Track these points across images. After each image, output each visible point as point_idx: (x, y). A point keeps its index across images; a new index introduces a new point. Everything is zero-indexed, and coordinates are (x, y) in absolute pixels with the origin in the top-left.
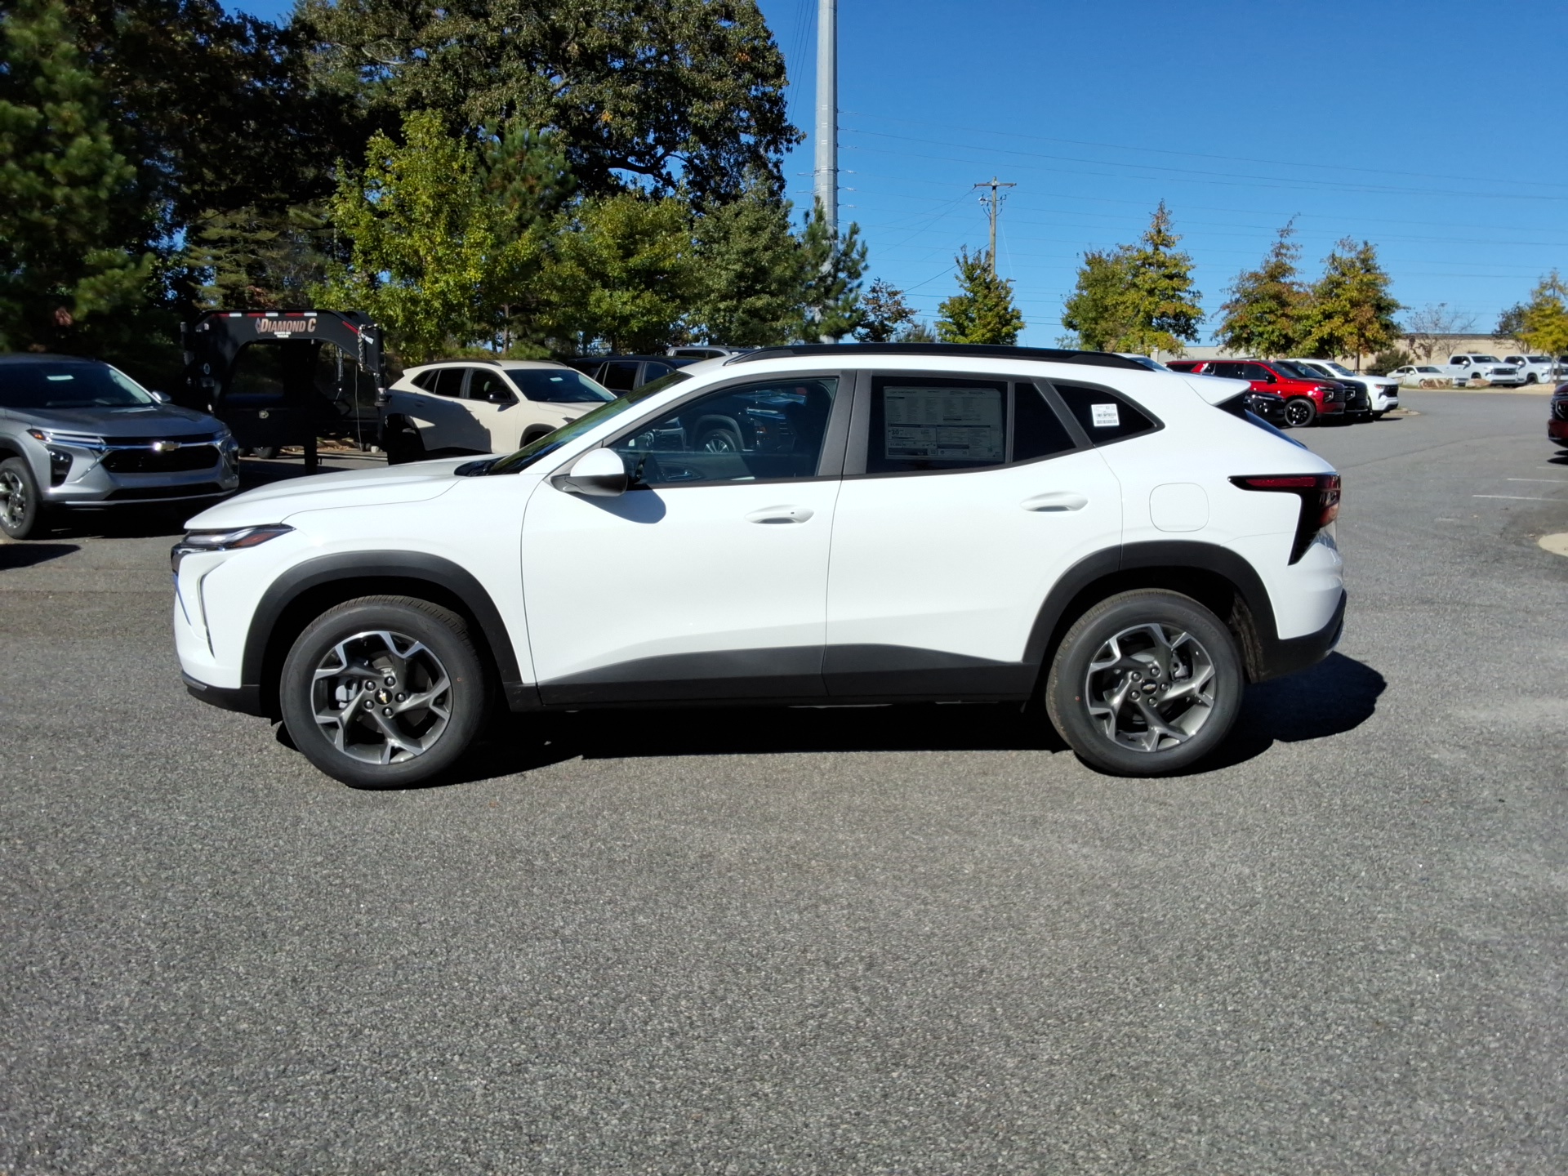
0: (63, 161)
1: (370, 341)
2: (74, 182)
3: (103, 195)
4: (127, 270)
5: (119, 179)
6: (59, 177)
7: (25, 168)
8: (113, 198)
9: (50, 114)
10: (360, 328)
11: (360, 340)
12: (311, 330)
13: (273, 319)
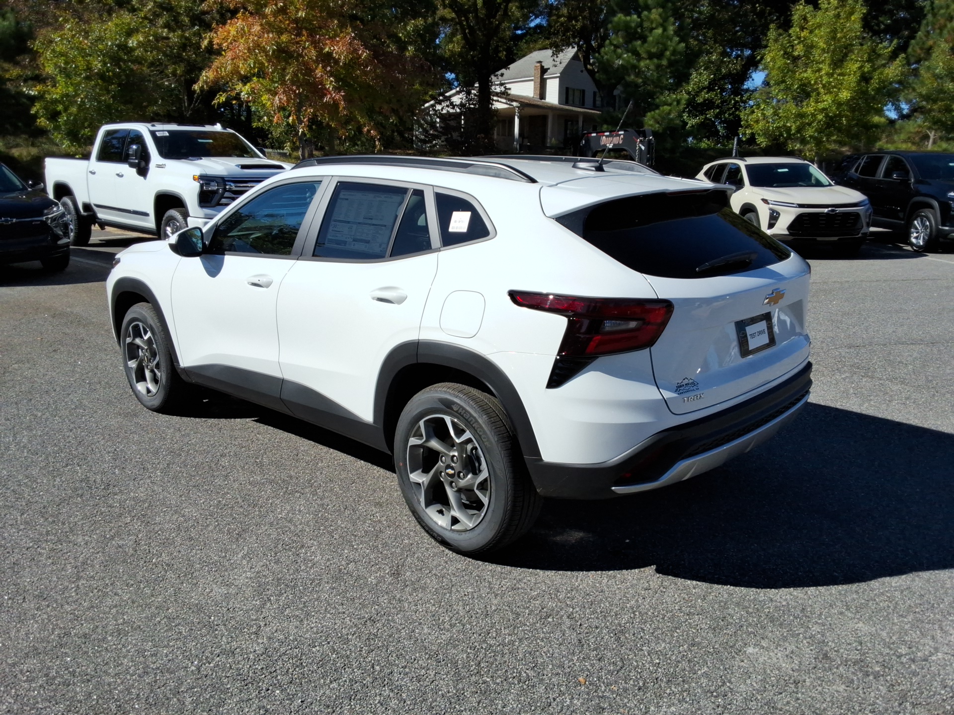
0: (646, 45)
1: (643, 148)
2: (651, 56)
3: (664, 62)
4: (672, 106)
5: (674, 52)
6: (644, 55)
7: (628, 51)
8: (671, 64)
9: (645, 18)
10: (638, 140)
11: (637, 148)
12: (621, 142)
13: (607, 136)
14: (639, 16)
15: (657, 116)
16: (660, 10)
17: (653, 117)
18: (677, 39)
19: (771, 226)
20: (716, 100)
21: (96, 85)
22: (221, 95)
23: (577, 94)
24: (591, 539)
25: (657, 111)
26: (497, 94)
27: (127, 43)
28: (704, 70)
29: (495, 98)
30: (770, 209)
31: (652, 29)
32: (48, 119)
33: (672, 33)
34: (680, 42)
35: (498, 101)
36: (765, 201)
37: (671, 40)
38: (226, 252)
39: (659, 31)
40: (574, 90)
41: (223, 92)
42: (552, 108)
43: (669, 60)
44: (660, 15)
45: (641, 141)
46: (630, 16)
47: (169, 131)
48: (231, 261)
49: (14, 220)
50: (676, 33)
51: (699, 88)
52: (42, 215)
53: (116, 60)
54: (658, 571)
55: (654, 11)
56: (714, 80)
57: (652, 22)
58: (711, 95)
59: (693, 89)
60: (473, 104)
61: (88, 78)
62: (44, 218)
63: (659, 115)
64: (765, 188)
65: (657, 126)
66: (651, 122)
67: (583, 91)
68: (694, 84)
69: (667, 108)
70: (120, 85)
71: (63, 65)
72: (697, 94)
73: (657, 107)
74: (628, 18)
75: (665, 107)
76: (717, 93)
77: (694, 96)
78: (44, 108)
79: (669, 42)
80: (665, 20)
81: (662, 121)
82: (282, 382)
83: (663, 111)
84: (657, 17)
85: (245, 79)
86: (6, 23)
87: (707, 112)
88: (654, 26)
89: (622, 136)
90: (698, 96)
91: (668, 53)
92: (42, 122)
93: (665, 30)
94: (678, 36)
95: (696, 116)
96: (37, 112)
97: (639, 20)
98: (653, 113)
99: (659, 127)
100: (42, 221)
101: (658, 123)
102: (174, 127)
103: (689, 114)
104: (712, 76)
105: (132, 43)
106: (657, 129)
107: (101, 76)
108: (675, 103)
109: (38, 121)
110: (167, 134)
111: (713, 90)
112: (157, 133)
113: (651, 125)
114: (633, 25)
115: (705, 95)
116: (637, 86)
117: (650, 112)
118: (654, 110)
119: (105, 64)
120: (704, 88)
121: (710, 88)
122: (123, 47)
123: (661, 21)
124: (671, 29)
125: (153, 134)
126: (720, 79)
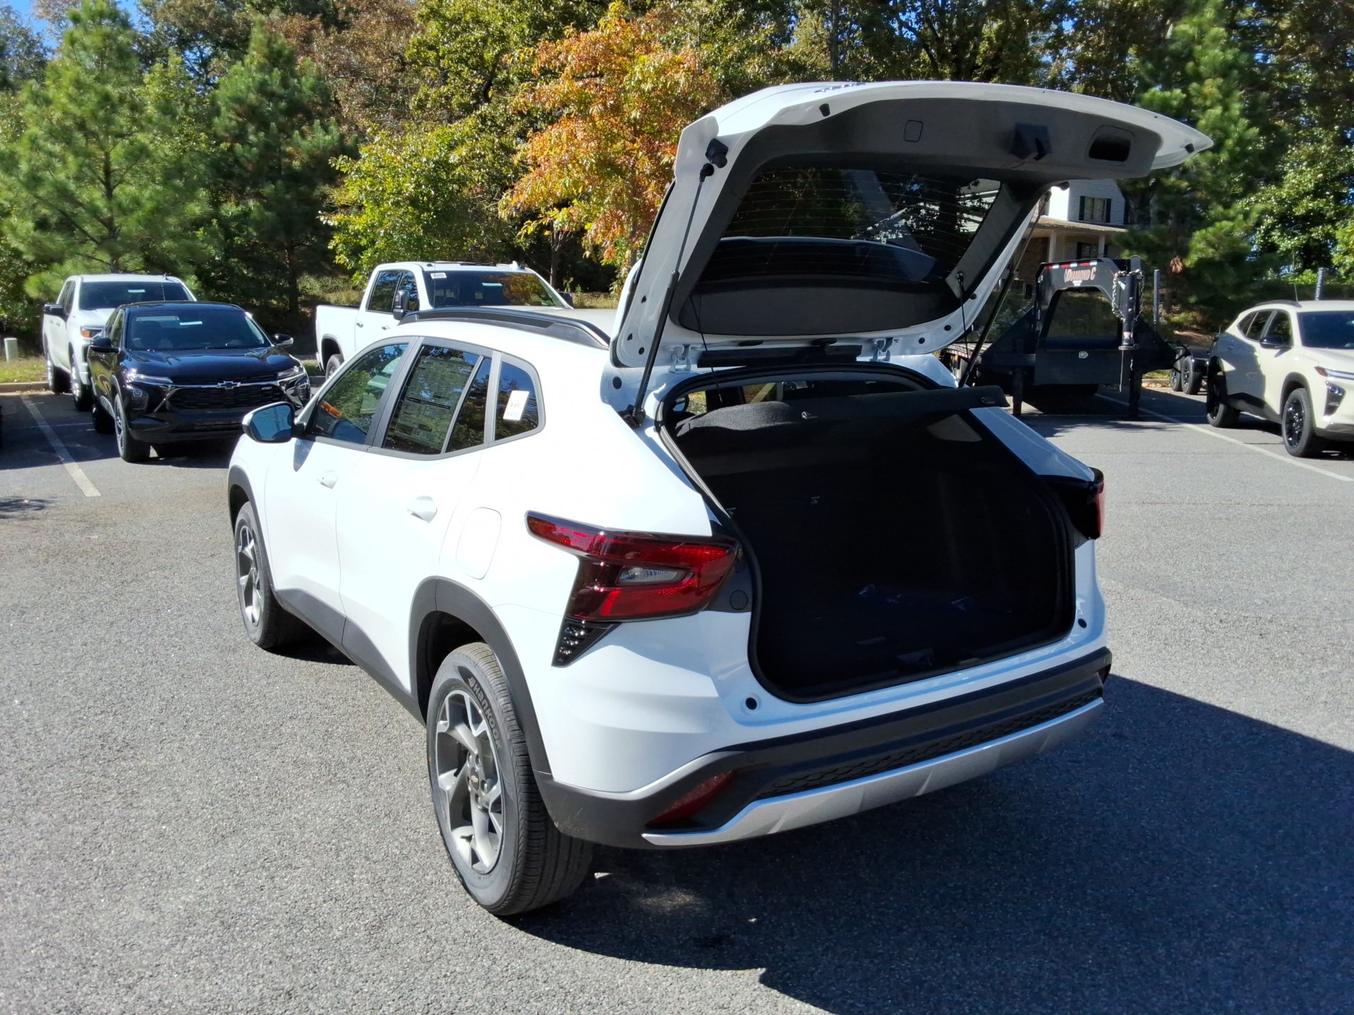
1: (1123, 286)
3: (1224, 157)
5: (1240, 141)
9: (1194, 93)
10: (1116, 275)
11: (1114, 286)
12: (1092, 278)
13: (1074, 269)
14: (1184, 91)
15: (1211, 237)
16: (1220, 81)
17: (1204, 238)
18: (1245, 121)
19: (1330, 410)
20: (1327, 211)
21: (405, 213)
22: (530, 224)
23: (1099, 206)
24: (697, 909)
25: (1211, 229)
26: (968, 211)
27: (448, 158)
28: (1307, 167)
29: (965, 215)
30: (1330, 384)
31: (1205, 108)
32: (348, 256)
33: (1238, 113)
34: (1250, 126)
35: (969, 220)
36: (1322, 371)
37: (1236, 123)
38: (317, 438)
39: (1218, 110)
40: (1093, 199)
41: (532, 220)
42: (1058, 228)
43: (1231, 152)
44: (1219, 88)
45: (1120, 276)
46: (1171, 91)
47: (447, 273)
48: (321, 449)
49: (239, 384)
50: (1243, 114)
51: (1298, 193)
52: (275, 378)
53: (433, 181)
54: (764, 980)
55: (1208, 82)
56: (1325, 181)
57: (1205, 98)
58: (1320, 203)
59: (1289, 194)
60: (922, 225)
61: (397, 204)
62: (277, 383)
63: (1214, 235)
64: (1327, 350)
65: (1211, 250)
66: (1201, 245)
67: (1109, 201)
68: (1289, 188)
69: (1226, 225)
70: (436, 212)
71: (368, 188)
72: (1295, 202)
73: (1211, 224)
74: (1168, 94)
75: (1225, 223)
76: (1328, 202)
77: (1290, 205)
78: (344, 243)
79: (1233, 126)
80: (1227, 94)
81: (1219, 244)
82: (345, 621)
83: (1221, 229)
84: (1215, 90)
85: (563, 204)
86: (328, 138)
87: (1311, 230)
88: (1208, 103)
89: (1094, 269)
90: (1296, 205)
91: (1230, 142)
92: (341, 259)
93: (1226, 108)
94: (1247, 117)
95: (1294, 235)
96: (335, 248)
97: (1185, 96)
98: (1203, 231)
99: (1213, 253)
100: (274, 386)
101: (1213, 246)
102: (456, 267)
103: (1282, 233)
104: (1321, 175)
105: (454, 158)
106: (1211, 255)
107: (413, 201)
108: (1241, 217)
109: (337, 257)
110: (444, 276)
111: (1322, 196)
112: (432, 275)
113: (1201, 250)
114: (1175, 103)
115: (1307, 204)
116: (1180, 192)
117: (1199, 229)
118: (1205, 227)
119: (418, 185)
120: (1307, 193)
121: (1317, 193)
122: (443, 164)
123: (1220, 96)
124: (1236, 108)
125: (427, 276)
126: (1333, 180)
